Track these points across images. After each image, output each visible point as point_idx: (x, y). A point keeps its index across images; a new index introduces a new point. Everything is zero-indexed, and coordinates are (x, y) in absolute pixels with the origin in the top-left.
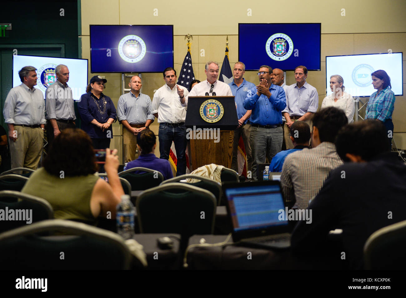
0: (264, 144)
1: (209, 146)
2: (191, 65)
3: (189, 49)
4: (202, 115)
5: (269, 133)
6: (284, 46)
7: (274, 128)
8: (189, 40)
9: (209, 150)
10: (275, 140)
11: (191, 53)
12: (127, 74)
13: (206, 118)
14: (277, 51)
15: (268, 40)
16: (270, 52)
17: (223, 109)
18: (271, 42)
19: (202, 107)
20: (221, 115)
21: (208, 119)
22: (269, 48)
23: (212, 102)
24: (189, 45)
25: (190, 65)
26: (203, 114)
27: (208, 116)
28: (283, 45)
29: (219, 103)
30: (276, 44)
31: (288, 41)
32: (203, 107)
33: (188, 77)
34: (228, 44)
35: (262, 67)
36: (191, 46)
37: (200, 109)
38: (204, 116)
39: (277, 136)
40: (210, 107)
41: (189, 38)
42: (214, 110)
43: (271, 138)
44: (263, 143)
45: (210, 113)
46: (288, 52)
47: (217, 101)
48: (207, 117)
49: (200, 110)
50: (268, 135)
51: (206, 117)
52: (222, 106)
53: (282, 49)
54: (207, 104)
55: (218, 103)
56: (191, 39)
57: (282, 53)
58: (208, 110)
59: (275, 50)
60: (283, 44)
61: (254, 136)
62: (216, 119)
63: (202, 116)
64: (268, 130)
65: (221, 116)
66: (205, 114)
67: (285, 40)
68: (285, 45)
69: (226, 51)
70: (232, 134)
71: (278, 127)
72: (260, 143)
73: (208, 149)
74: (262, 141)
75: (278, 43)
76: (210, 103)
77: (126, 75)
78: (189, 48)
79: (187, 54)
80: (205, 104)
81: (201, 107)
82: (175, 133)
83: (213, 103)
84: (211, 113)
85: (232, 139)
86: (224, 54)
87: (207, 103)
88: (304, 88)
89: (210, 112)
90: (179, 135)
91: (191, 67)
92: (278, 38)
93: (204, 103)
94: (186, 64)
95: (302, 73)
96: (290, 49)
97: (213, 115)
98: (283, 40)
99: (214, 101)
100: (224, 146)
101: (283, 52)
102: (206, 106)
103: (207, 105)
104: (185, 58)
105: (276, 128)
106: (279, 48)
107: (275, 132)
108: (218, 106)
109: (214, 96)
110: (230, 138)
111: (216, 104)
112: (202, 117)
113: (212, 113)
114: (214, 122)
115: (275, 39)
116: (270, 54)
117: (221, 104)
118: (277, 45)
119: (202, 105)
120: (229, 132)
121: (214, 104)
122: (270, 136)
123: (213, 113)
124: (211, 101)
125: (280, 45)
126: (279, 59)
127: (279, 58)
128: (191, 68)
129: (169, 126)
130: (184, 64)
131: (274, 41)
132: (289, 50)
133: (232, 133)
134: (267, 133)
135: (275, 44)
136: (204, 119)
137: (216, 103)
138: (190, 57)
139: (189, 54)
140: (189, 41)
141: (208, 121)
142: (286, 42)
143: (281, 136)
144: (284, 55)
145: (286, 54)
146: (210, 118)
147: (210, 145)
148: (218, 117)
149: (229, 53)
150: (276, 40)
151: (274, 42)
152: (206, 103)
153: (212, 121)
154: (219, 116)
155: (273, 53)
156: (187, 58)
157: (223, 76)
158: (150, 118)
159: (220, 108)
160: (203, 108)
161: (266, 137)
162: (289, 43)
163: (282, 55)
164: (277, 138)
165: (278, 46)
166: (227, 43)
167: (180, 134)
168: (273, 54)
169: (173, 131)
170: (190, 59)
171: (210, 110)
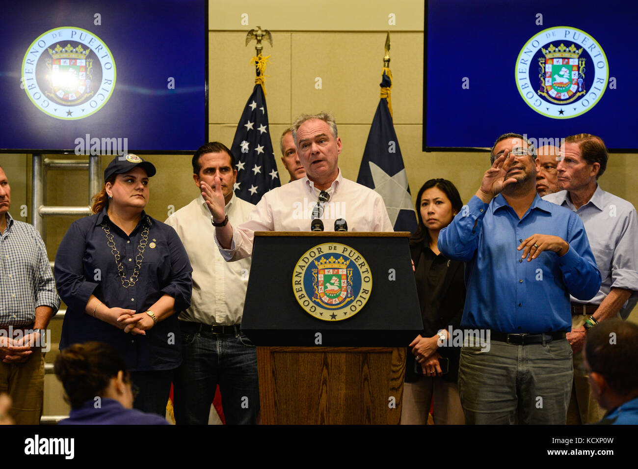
0: (509, 397)
1: (323, 402)
2: (267, 129)
3: (261, 77)
4: (300, 293)
5: (525, 360)
6: (576, 68)
7: (541, 343)
8: (259, 46)
9: (322, 414)
10: (543, 385)
11: (266, 89)
12: (50, 158)
13: (312, 304)
14: (552, 87)
15: (525, 49)
16: (531, 89)
17: (370, 275)
18: (532, 55)
19: (301, 267)
20: (364, 295)
21: (319, 310)
22: (527, 75)
23: (332, 251)
24: (259, 65)
25: (262, 129)
26: (304, 292)
27: (321, 299)
28: (573, 66)
29: (357, 254)
30: (550, 61)
31: (592, 54)
32: (305, 269)
33: (257, 170)
34: (389, 61)
35: (506, 138)
36: (265, 65)
37: (295, 274)
38: (307, 298)
39: (551, 372)
40: (325, 268)
41: (259, 42)
42: (340, 277)
43: (532, 377)
44: (503, 393)
45: (326, 287)
46: (592, 90)
47: (349, 249)
48: (318, 300)
49: (295, 279)
50: (520, 369)
51: (315, 302)
52: (367, 266)
53: (571, 81)
54: (318, 259)
55: (354, 255)
56: (265, 43)
57: (571, 94)
58: (321, 278)
59: (547, 83)
60: (574, 62)
61: (472, 369)
62: (347, 309)
63: (301, 297)
64: (520, 351)
65: (363, 298)
66: (311, 292)
67: (580, 51)
68: (579, 68)
69: (382, 85)
70: (400, 360)
71: (553, 340)
72: (495, 392)
73: (317, 409)
74: (503, 386)
75: (555, 60)
76: (327, 256)
77: (47, 160)
78: (258, 74)
79: (251, 92)
80: (311, 259)
81: (297, 269)
82: (224, 356)
83: (337, 256)
84: (330, 287)
85: (398, 378)
86: (375, 95)
87: (317, 255)
88: (592, 210)
89: (328, 285)
90: (237, 363)
91: (267, 135)
92: (556, 44)
93: (307, 255)
94: (249, 126)
95: (576, 158)
96: (596, 80)
97: (338, 296)
98: (573, 48)
99: (340, 248)
100: (372, 402)
101: (574, 88)
102: (312, 266)
103: (316, 263)
104: (247, 108)
105: (547, 342)
106: (562, 76)
107: (545, 357)
108: (352, 265)
109: (340, 233)
110: (394, 372)
111: (346, 259)
112: (301, 302)
113: (333, 287)
114: (338, 319)
115: (546, 47)
116: (530, 95)
117: (362, 260)
118: (554, 67)
119: (300, 262)
120: (391, 353)
121: (341, 260)
122: (528, 372)
123: (336, 288)
124: (330, 248)
125: (563, 65)
126: (561, 112)
127: (559, 108)
128: (265, 140)
129: (207, 333)
130: (241, 127)
131: (544, 51)
132: (595, 84)
133: (400, 355)
134: (517, 359)
135: (545, 63)
136: (307, 309)
137: (346, 254)
138: (262, 102)
139: (258, 94)
140: (259, 51)
141: (318, 316)
142: (585, 55)
143: (567, 369)
144: (575, 98)
145: (583, 96)
146: (327, 304)
147: (324, 396)
148: (354, 303)
149: (393, 91)
150: (552, 48)
151: (543, 56)
152: (313, 254)
153: (333, 316)
154: (358, 298)
155: (540, 93)
156: (254, 105)
157: (373, 167)
158: (47, 302)
159: (361, 271)
160: (303, 272)
161: (513, 376)
162: (595, 61)
163: (572, 100)
164: (553, 378)
165: (556, 69)
166: (387, 58)
167: (241, 362)
168: (541, 96)
169: (219, 350)
170: (262, 108)
171: (328, 279)
